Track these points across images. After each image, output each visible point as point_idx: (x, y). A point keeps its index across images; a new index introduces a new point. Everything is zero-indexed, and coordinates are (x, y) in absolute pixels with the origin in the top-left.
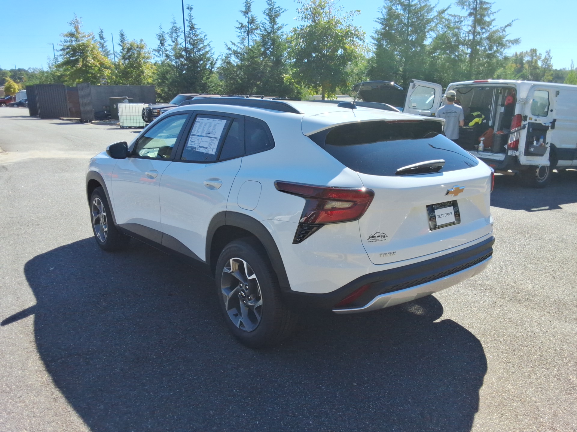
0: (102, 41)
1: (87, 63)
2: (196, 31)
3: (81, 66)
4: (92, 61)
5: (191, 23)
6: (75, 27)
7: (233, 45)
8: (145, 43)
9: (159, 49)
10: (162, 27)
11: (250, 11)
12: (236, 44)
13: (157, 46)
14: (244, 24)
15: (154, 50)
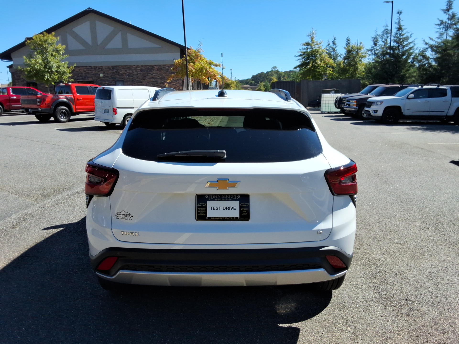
0: (334, 47)
1: (316, 64)
2: (402, 31)
3: (310, 67)
4: (320, 63)
5: (399, 25)
6: (311, 38)
7: (431, 40)
8: (363, 45)
9: (372, 49)
10: (377, 31)
11: (451, 9)
12: (434, 39)
13: (371, 47)
14: (444, 21)
15: (368, 50)
